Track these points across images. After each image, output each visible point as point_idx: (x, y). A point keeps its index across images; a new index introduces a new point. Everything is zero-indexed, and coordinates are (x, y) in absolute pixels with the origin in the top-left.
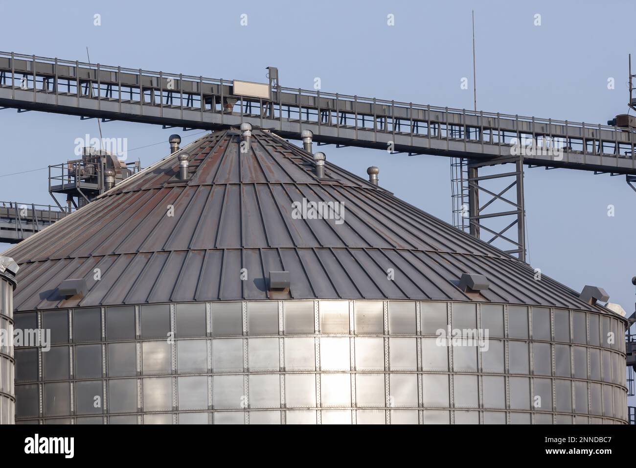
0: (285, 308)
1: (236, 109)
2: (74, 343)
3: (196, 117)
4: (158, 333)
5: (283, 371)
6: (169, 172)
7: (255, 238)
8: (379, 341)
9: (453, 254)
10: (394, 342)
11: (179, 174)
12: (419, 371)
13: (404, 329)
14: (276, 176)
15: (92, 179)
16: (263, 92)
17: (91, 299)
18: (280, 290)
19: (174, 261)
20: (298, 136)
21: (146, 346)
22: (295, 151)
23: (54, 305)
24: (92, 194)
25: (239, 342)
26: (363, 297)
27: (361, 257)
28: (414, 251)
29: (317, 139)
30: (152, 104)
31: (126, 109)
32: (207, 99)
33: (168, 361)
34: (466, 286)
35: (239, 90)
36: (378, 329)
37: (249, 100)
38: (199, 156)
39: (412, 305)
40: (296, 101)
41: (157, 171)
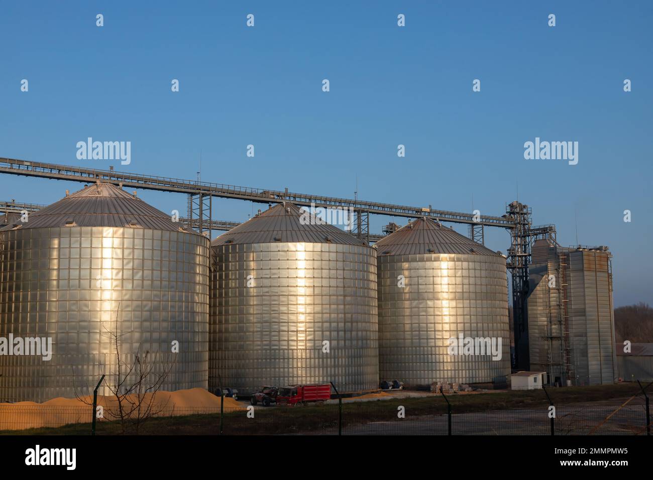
0: (433, 255)
1: (422, 214)
2: (389, 263)
3: (414, 216)
4: (407, 261)
5: (433, 269)
6: (409, 227)
7: (427, 241)
8: (453, 263)
9: (469, 244)
10: (456, 263)
11: (411, 227)
12: (462, 269)
13: (459, 260)
14: (431, 228)
15: (391, 229)
16: (428, 210)
17: (393, 254)
18: (432, 252)
19: (410, 246)
20: (436, 220)
21: (404, 263)
22: (435, 223)
23: (384, 255)
24: (392, 232)
25: (424, 263)
26: (450, 253)
27: (450, 245)
28: (461, 243)
29: (440, 220)
30: (405, 213)
31: (399, 214)
32: (417, 212)
33: (409, 267)
34: (472, 251)
35: (424, 209)
36: (453, 260)
37: (425, 212)
38: (415, 224)
39: (460, 255)
40: (435, 212)
41: (406, 227)
